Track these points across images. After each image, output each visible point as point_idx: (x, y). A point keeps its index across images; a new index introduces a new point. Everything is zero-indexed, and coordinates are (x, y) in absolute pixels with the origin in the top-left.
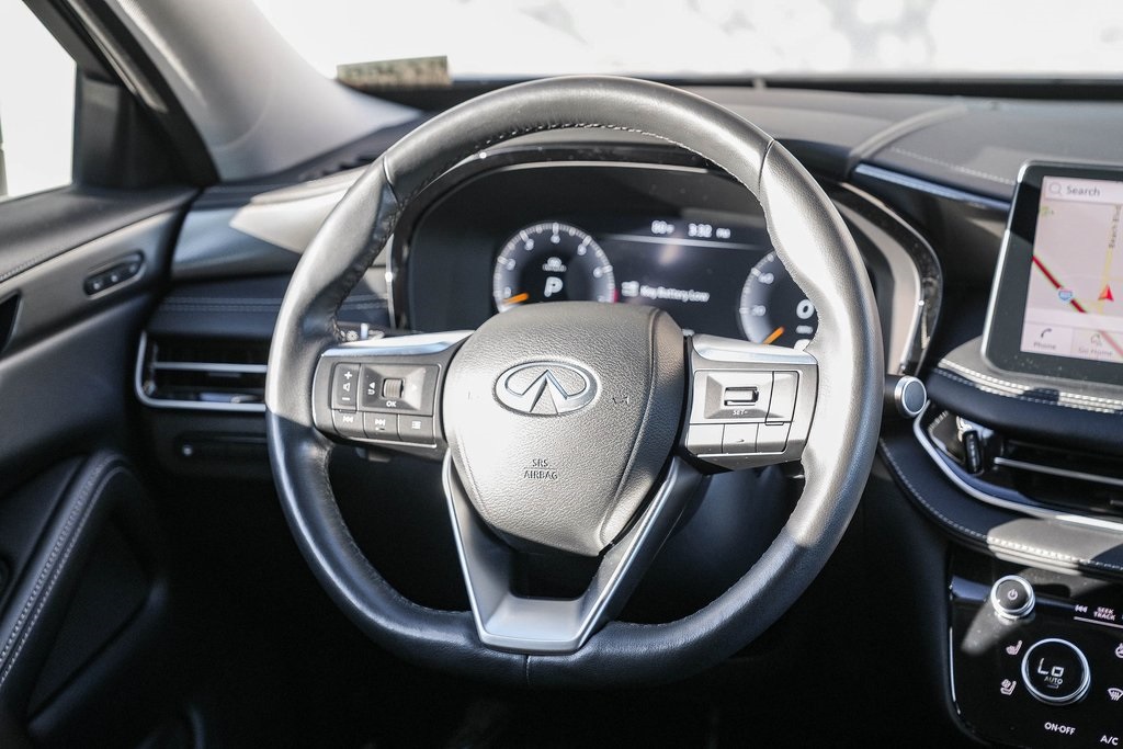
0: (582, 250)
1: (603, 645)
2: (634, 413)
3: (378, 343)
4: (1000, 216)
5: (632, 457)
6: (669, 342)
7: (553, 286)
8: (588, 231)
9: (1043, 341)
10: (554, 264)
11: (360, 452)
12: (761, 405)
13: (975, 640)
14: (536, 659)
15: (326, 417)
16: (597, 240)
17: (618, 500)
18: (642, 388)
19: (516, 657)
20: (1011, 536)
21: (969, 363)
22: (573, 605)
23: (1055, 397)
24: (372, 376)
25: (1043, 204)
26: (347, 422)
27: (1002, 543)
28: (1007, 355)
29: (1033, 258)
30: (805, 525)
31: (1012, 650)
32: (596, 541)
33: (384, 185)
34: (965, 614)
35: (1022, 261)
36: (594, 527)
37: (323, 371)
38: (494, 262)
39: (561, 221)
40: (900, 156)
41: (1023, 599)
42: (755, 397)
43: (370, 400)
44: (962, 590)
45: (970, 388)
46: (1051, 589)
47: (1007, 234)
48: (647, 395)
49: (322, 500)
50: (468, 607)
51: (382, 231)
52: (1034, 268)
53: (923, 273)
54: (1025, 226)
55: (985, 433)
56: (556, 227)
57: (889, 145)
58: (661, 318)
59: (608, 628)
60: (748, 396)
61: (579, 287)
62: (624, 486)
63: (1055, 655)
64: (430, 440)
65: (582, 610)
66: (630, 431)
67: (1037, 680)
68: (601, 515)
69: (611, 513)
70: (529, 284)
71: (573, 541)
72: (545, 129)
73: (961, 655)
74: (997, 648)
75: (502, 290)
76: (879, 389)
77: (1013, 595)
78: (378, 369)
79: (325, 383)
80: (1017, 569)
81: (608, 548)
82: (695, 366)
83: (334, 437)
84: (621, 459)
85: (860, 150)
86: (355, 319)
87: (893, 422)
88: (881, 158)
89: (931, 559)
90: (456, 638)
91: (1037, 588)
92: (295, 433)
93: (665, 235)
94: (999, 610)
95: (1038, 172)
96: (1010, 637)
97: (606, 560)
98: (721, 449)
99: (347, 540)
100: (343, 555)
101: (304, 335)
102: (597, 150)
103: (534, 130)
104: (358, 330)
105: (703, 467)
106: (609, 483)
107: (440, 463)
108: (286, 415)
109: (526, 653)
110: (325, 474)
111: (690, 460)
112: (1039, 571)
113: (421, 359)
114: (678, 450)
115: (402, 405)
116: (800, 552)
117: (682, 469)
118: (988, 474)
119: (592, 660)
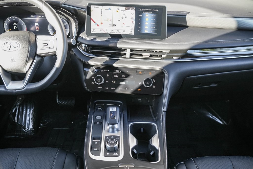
0: (19, 21)
1: (28, 87)
2: (27, 49)
4: (85, 12)
5: (28, 56)
6: (32, 36)
7: (15, 27)
8: (20, 18)
9: (93, 31)
10: (15, 24)
13: (88, 77)
14: (17, 91)
16: (22, 19)
17: (27, 64)
18: (28, 45)
19: (13, 91)
20: (92, 61)
21: (83, 35)
22: (22, 81)
23: (96, 39)
25: (91, 10)
27: (90, 62)
28: (89, 34)
29: (91, 18)
30: (58, 64)
31: (93, 78)
32: (25, 70)
34: (86, 73)
35: (90, 19)
36: (24, 68)
38: (4, 24)
41: (94, 70)
42: (47, 45)
44: (85, 69)
45: (83, 39)
46: (98, 68)
47: (86, 15)
50: (4, 84)
52: (91, 20)
53: (75, 22)
54: (89, 13)
55: (86, 46)
56: (14, 17)
58: (31, 33)
59: (28, 84)
60: (46, 44)
61: (20, 28)
62: (28, 61)
63: (99, 77)
65: (24, 82)
66: (27, 52)
67: (97, 81)
68: (25, 66)
69: (26, 66)
70: (11, 28)
73: (86, 79)
74: (91, 78)
75: (6, 28)
76: (67, 41)
77: (92, 70)
80: (93, 66)
81: (27, 71)
82: (37, 40)
84: (26, 57)
85: (62, 2)
87: (70, 47)
88: (66, 3)
89: (81, 65)
90: (2, 89)
91: (96, 68)
93: (33, 18)
94: (91, 72)
95: (90, 5)
96: (93, 76)
97: (27, 73)
105: (42, 57)
106: (24, 61)
109: (15, 90)
111: (38, 56)
112: (96, 66)
114: (36, 54)
116: (57, 69)
118: (88, 52)
119: (27, 89)
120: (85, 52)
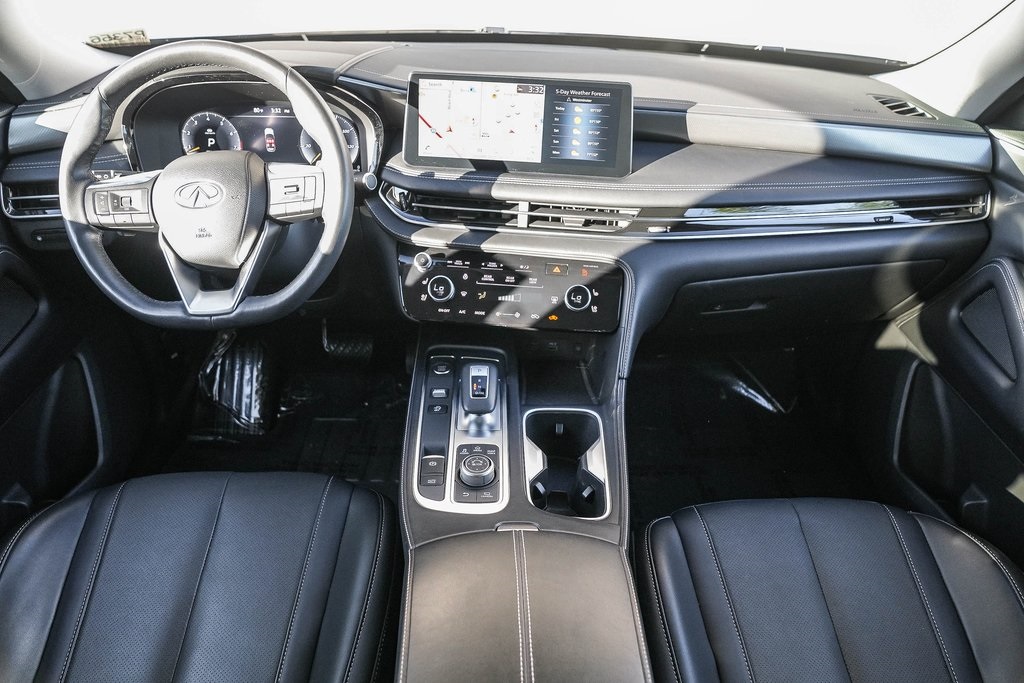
0: (222, 124)
1: (244, 308)
2: (243, 202)
3: (118, 180)
4: (403, 96)
5: (245, 222)
6: (257, 166)
7: (211, 142)
8: (224, 115)
9: (426, 151)
10: (210, 131)
11: (119, 233)
12: (301, 193)
13: (410, 281)
14: (215, 317)
15: (93, 219)
16: (228, 119)
17: (242, 243)
18: (245, 190)
19: (206, 318)
20: (420, 235)
21: (397, 163)
22: (230, 291)
23: (432, 175)
24: (115, 197)
25: (420, 91)
26: (106, 220)
27: (417, 239)
28: (413, 159)
29: (419, 115)
30: (326, 245)
31: (424, 282)
32: (236, 262)
33: (101, 101)
34: (404, 270)
35: (415, 117)
36: (233, 256)
37: (89, 197)
38: (180, 133)
39: (209, 111)
40: (359, 72)
41: (427, 261)
42: (298, 190)
43: (116, 208)
44: (402, 259)
45: (398, 174)
46: (438, 256)
47: (407, 105)
48: (247, 194)
49: (102, 258)
50: (181, 299)
51: (105, 124)
52: (420, 119)
53: (375, 125)
54: (414, 101)
55: (406, 192)
56: (207, 114)
57: (352, 67)
58: (253, 156)
59: (246, 300)
60: (295, 189)
61: (223, 144)
62: (244, 236)
63: (440, 282)
64: (150, 224)
65: (233, 294)
66: (242, 211)
67: (434, 293)
68: (235, 250)
70: (200, 143)
71: (225, 264)
72: (180, 67)
73: (404, 287)
74: (418, 283)
75: (186, 144)
76: (352, 179)
77: (423, 260)
78: (116, 193)
79: (91, 202)
80: (424, 249)
81: (243, 264)
82: (270, 176)
83: (101, 228)
84: (240, 223)
85: (339, 69)
86: (105, 168)
87: (361, 195)
88: (349, 73)
89: (391, 248)
90: (177, 313)
91: (432, 256)
92: (82, 229)
93: (260, 114)
94: (417, 266)
95: (417, 76)
96: (423, 277)
97: (243, 269)
98: (286, 214)
99: (118, 275)
100: (117, 283)
101: (75, 179)
102: (215, 75)
103: (174, 69)
104: (109, 174)
105: (284, 224)
106: (235, 235)
107: (157, 234)
108: (72, 219)
109: (211, 316)
110: (101, 245)
111: (273, 221)
112: (434, 249)
113: (139, 185)
114: (267, 217)
115: (131, 209)
116: (325, 257)
117: (270, 224)
118: (410, 209)
119: (241, 314)
120: (402, 210)
